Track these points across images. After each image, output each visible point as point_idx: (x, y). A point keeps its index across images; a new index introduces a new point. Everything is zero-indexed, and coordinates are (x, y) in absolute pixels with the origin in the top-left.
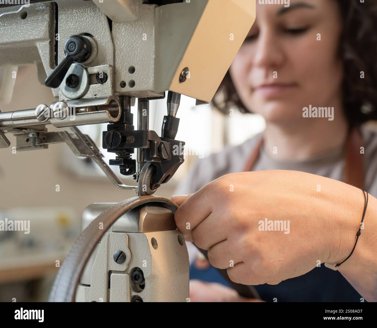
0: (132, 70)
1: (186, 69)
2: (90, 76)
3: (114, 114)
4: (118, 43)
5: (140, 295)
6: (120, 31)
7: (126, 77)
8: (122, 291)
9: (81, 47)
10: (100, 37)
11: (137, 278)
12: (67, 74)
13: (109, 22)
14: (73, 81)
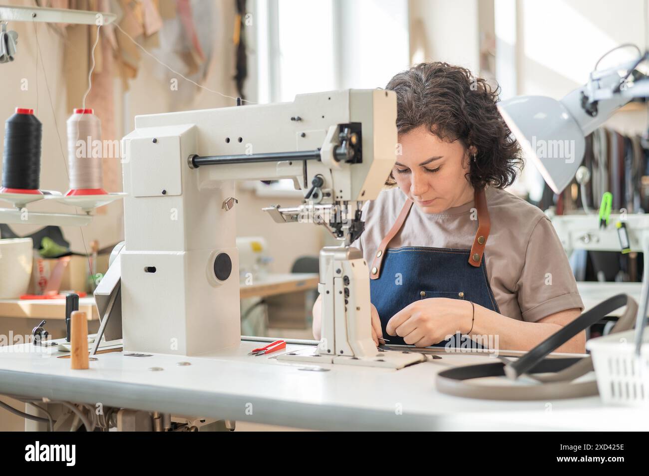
0: (341, 191)
1: (364, 191)
2: (323, 194)
4: (334, 179)
5: (348, 287)
6: (335, 174)
8: (340, 285)
9: (319, 182)
10: (327, 176)
11: (346, 280)
12: (313, 193)
13: (331, 170)
14: (316, 196)
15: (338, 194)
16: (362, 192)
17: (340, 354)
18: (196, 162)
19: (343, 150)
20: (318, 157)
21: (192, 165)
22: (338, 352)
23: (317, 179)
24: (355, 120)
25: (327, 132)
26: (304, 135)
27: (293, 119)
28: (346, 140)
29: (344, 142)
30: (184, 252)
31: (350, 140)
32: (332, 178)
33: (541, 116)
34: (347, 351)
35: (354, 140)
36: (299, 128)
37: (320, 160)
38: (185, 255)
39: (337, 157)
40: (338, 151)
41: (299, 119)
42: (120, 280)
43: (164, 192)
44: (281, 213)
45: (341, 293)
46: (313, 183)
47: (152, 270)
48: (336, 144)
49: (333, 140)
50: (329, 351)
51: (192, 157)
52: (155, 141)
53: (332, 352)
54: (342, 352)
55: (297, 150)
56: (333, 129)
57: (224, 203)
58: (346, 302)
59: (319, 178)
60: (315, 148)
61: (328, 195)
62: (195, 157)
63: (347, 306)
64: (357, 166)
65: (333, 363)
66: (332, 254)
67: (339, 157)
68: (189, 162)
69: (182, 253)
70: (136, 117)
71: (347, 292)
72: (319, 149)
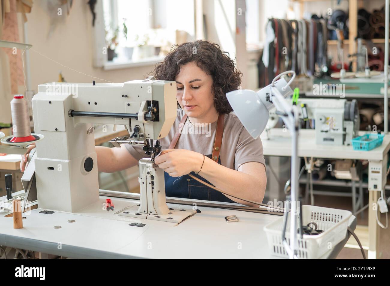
0: (149, 135)
1: (160, 135)
2: (140, 135)
3: (145, 144)
4: (145, 128)
5: (153, 181)
6: (146, 126)
7: (148, 136)
8: (149, 180)
9: (137, 129)
10: (141, 126)
11: (152, 177)
12: (135, 135)
13: (143, 124)
14: (136, 136)
15: (147, 136)
16: (159, 135)
17: (150, 213)
18: (73, 113)
19: (149, 115)
20: (136, 118)
21: (70, 116)
22: (149, 213)
23: (136, 128)
24: (156, 99)
25: (141, 104)
26: (129, 105)
27: (123, 96)
28: (151, 111)
29: (150, 111)
30: (68, 161)
31: (153, 110)
32: (144, 127)
33: (248, 102)
34: (154, 212)
35: (155, 110)
36: (126, 101)
37: (137, 119)
38: (69, 162)
39: (146, 118)
40: (146, 116)
41: (126, 96)
42: (35, 172)
43: (56, 130)
44: (118, 143)
45: (150, 183)
46: (135, 130)
47: (52, 168)
48: (146, 112)
49: (144, 109)
50: (145, 211)
51: (71, 111)
52: (50, 102)
53: (146, 212)
54: (151, 212)
55: (126, 113)
56: (144, 103)
57: (88, 131)
58: (153, 188)
59: (137, 127)
60: (135, 113)
61: (142, 136)
62: (72, 111)
63: (153, 190)
64: (157, 122)
65: (146, 219)
66: (145, 163)
67: (147, 119)
68: (69, 114)
69: (67, 161)
70: (39, 85)
71: (153, 183)
72: (137, 114)
